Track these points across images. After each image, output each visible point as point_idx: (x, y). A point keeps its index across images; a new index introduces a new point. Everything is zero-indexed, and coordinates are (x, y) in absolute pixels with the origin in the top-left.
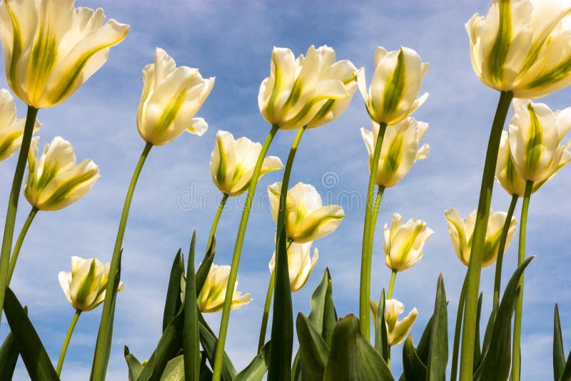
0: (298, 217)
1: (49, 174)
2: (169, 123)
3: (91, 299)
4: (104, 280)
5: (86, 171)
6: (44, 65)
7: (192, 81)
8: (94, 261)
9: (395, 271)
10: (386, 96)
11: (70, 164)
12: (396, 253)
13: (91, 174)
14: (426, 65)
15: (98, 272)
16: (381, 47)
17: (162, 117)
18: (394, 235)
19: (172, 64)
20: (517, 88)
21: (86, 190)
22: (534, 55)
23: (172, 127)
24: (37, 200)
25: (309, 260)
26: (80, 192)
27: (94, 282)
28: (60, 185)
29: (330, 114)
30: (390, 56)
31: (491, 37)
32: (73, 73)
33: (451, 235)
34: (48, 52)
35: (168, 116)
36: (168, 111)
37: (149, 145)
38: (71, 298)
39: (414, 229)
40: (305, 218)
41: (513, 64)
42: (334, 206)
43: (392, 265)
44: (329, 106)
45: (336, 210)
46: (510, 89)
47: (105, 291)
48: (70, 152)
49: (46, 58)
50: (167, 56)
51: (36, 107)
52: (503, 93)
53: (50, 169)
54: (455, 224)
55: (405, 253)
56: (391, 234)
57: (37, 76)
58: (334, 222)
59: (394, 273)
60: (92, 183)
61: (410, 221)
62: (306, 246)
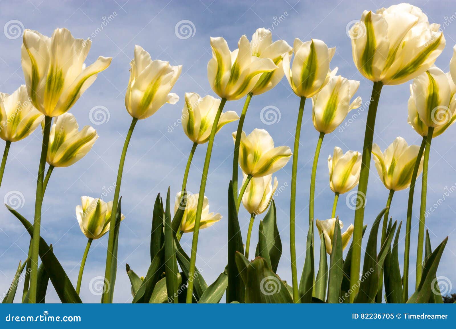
0: (255, 158)
1: (59, 140)
2: (149, 104)
3: (99, 230)
4: (108, 215)
5: (87, 135)
6: (55, 89)
7: (165, 71)
8: (99, 201)
9: (337, 194)
10: (304, 77)
11: (74, 131)
12: (337, 179)
13: (91, 137)
14: (333, 50)
15: (103, 209)
16: (297, 39)
17: (144, 98)
18: (336, 163)
19: (148, 57)
20: (384, 79)
21: (88, 148)
22: (392, 56)
23: (151, 106)
24: (52, 160)
25: (270, 187)
26: (84, 151)
27: (100, 218)
28: (69, 147)
29: (270, 84)
30: (305, 45)
31: (362, 44)
32: (75, 93)
33: (376, 164)
34: (57, 81)
35: (148, 98)
36: (148, 94)
37: (135, 120)
38: (84, 230)
39: (351, 158)
40: (261, 158)
41: (378, 65)
42: (283, 147)
43: (334, 189)
44: (269, 77)
45: (284, 150)
46: (380, 80)
47: (110, 223)
48: (74, 121)
49: (56, 85)
50: (144, 50)
51: (51, 116)
52: (375, 83)
53: (60, 135)
54: (378, 157)
55: (345, 179)
56: (333, 163)
57: (51, 96)
58: (285, 159)
59: (337, 196)
60: (92, 144)
61: (347, 153)
62: (267, 178)
